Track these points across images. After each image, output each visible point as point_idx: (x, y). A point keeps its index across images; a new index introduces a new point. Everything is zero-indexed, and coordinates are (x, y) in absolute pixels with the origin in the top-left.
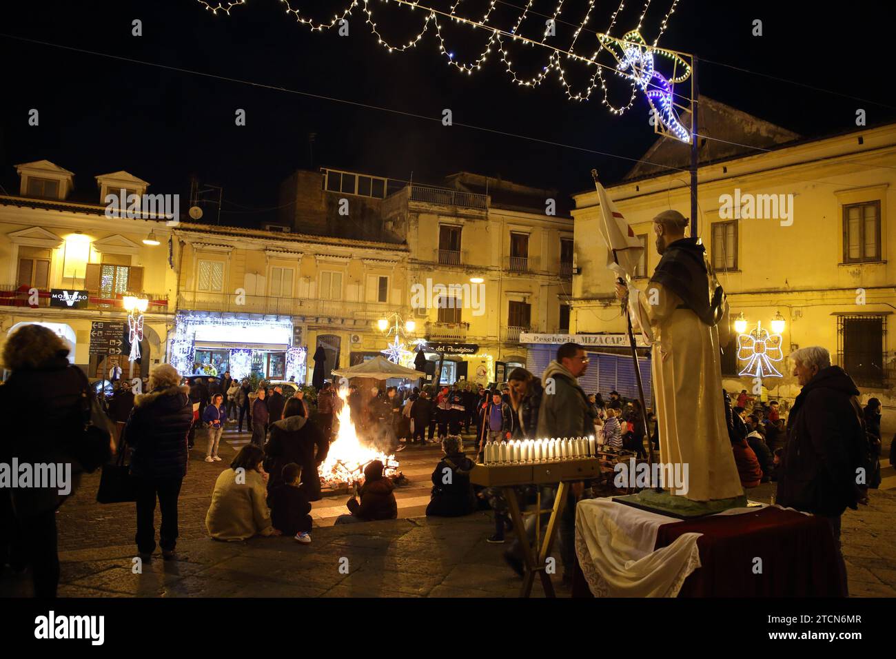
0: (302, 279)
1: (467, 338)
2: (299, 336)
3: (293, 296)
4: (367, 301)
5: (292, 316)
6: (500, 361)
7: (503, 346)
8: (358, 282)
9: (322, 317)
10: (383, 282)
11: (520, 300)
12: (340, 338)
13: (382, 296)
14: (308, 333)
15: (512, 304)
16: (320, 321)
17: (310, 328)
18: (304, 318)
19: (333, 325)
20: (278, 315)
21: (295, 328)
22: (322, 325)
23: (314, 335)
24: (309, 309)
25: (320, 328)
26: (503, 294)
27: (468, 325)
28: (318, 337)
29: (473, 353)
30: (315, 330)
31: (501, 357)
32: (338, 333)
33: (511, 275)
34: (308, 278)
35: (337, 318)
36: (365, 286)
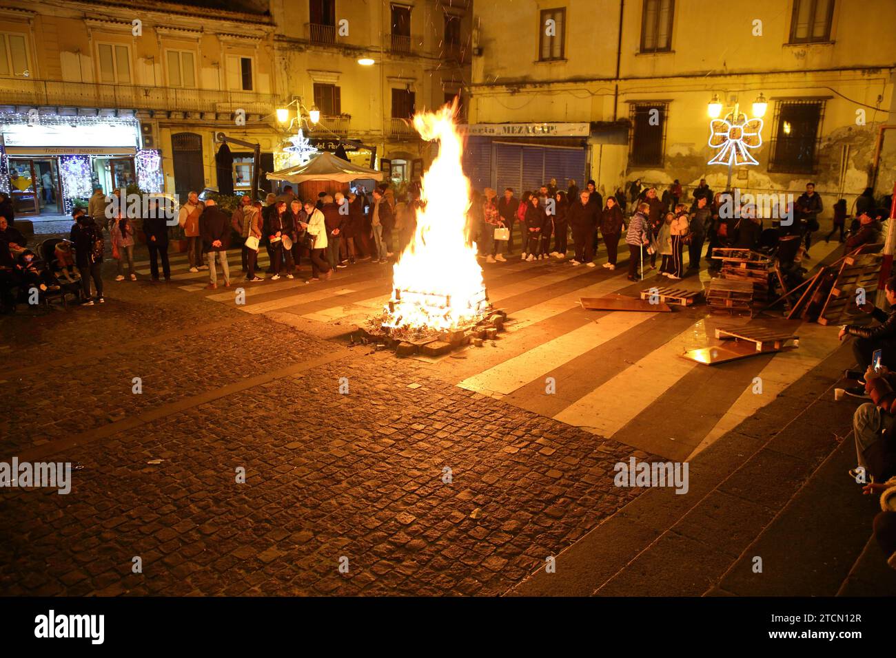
0: (141, 61)
1: (349, 132)
2: (149, 135)
3: (132, 83)
4: (228, 90)
5: (135, 111)
6: (384, 158)
7: (388, 141)
8: (216, 64)
9: (177, 110)
10: (246, 64)
11: (403, 87)
12: (200, 137)
13: (247, 83)
14: (160, 131)
15: (395, 92)
16: (173, 116)
17: (162, 126)
18: (152, 113)
19: (189, 120)
20: (117, 108)
21: (143, 126)
22: (174, 121)
23: (167, 134)
24: (156, 100)
25: (174, 125)
26: (385, 80)
27: (350, 117)
28: (173, 137)
29: (356, 150)
30: (167, 127)
31: (386, 154)
32: (197, 131)
33: (392, 57)
34: (151, 59)
35: (195, 111)
36: (225, 70)
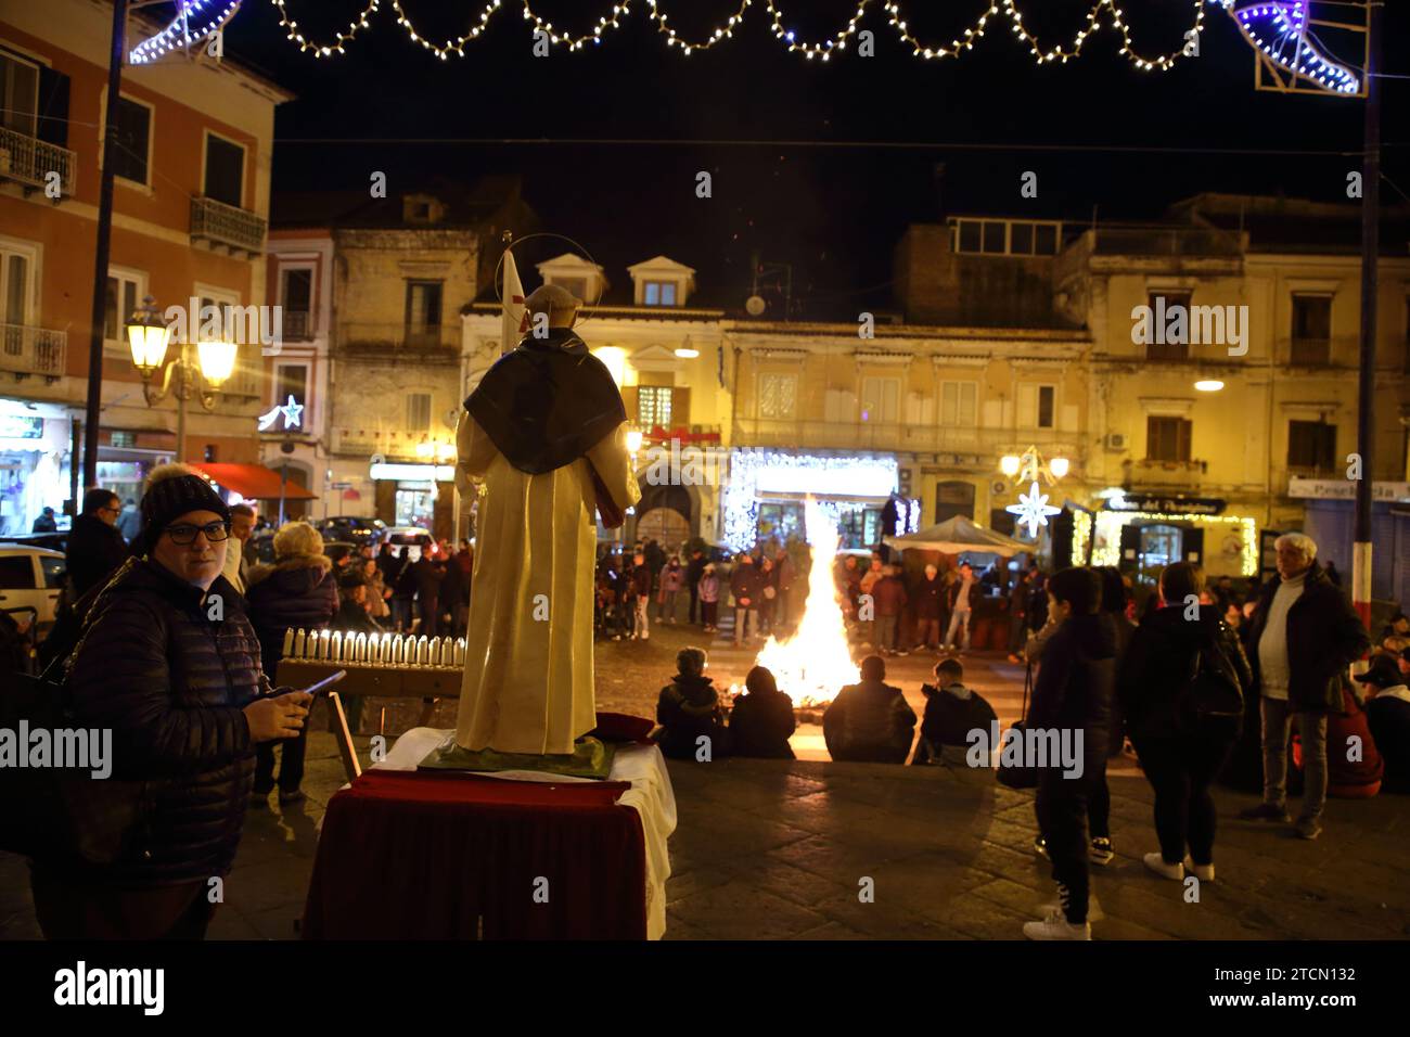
0: (911, 397)
1: (1203, 487)
2: (907, 483)
3: (898, 421)
4: (1018, 427)
5: (897, 453)
6: (1269, 528)
7: (1276, 502)
8: (1002, 396)
9: (943, 453)
10: (1046, 395)
11: (1313, 417)
12: (974, 487)
13: (1045, 419)
14: (923, 479)
15: (1296, 428)
16: (941, 460)
17: (925, 471)
18: (915, 456)
19: (962, 466)
20: (876, 450)
21: (901, 471)
22: (943, 467)
23: (931, 483)
24: (922, 441)
25: (941, 471)
26: (1277, 408)
27: (1204, 465)
28: (939, 486)
29: (1215, 514)
30: (934, 473)
31: (1273, 521)
32: (969, 479)
33: (1292, 372)
34: (921, 393)
35: (968, 455)
36: (1015, 403)
